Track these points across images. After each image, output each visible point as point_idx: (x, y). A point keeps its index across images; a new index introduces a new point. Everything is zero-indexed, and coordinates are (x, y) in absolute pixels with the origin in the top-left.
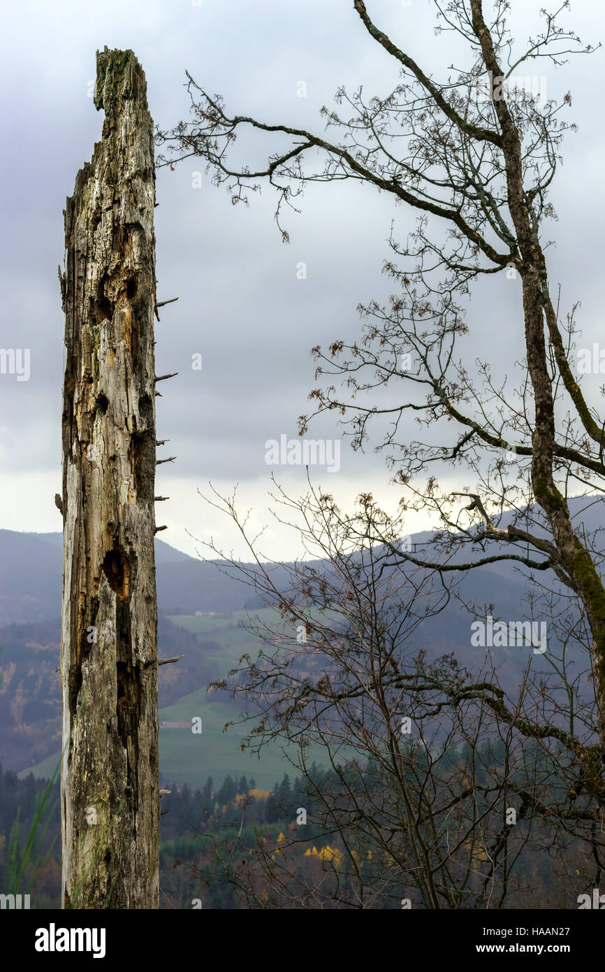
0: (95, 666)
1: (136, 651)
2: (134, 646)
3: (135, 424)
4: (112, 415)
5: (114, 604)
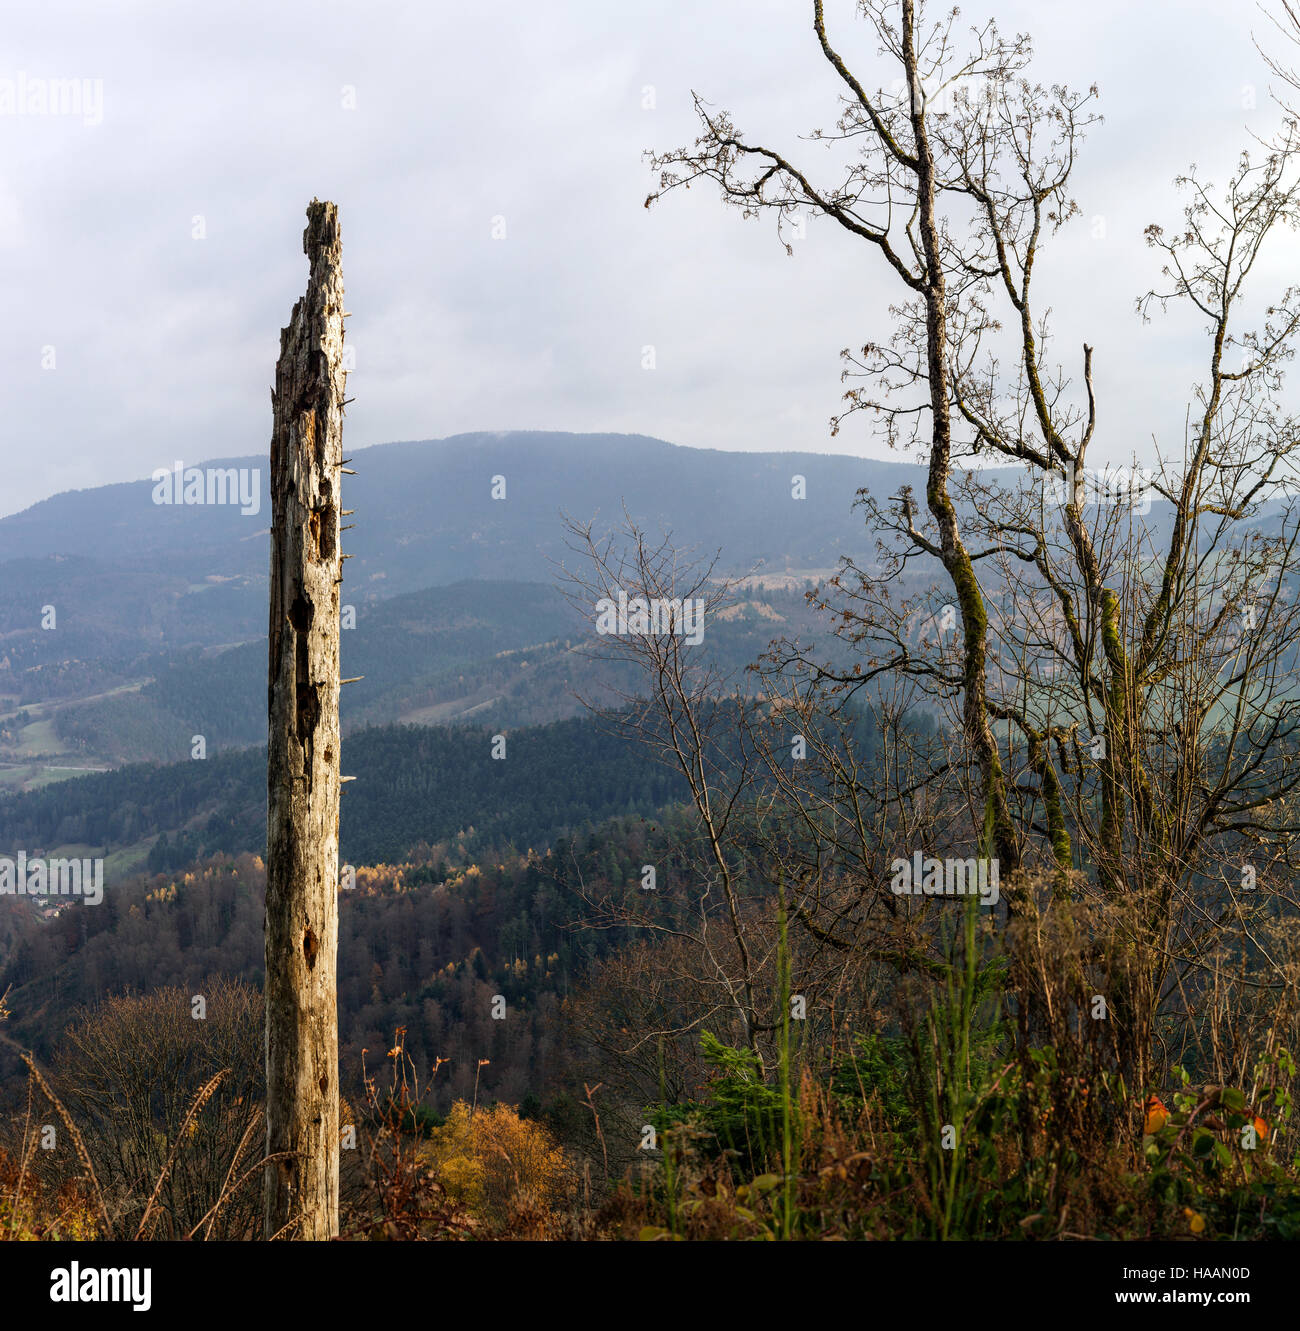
0: (280, 686)
1: (313, 675)
2: (310, 671)
3: (315, 502)
4: (297, 496)
5: (295, 640)
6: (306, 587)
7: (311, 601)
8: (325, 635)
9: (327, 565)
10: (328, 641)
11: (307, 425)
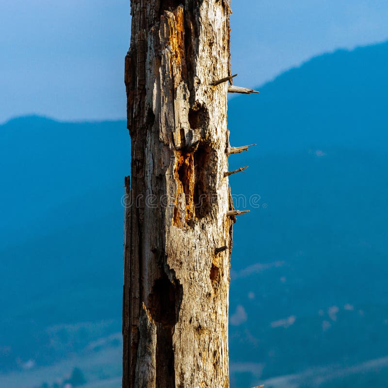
3: (183, 139)
4: (157, 132)
5: (155, 338)
6: (169, 262)
7: (177, 281)
8: (199, 329)
9: (203, 228)
10: (205, 336)
11: (170, 31)
